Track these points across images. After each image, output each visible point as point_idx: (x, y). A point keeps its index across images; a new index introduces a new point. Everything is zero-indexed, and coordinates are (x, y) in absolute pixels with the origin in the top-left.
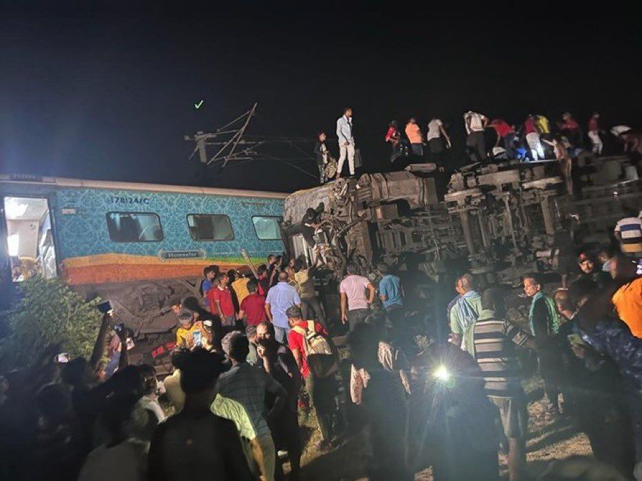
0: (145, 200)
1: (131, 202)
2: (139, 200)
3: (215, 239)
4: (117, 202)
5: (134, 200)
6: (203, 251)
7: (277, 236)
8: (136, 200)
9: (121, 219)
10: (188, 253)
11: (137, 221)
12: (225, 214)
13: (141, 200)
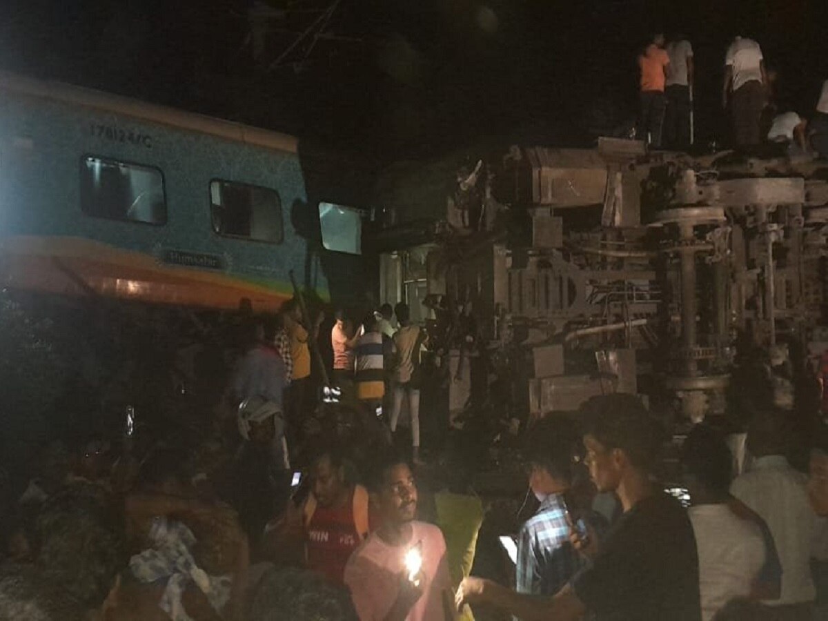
0: (145, 139)
1: (122, 140)
2: (135, 136)
3: (252, 236)
4: (100, 134)
5: (127, 134)
6: (228, 258)
7: (357, 250)
8: (131, 138)
9: (102, 170)
10: (202, 256)
11: (126, 179)
12: (274, 188)
13: (139, 137)
